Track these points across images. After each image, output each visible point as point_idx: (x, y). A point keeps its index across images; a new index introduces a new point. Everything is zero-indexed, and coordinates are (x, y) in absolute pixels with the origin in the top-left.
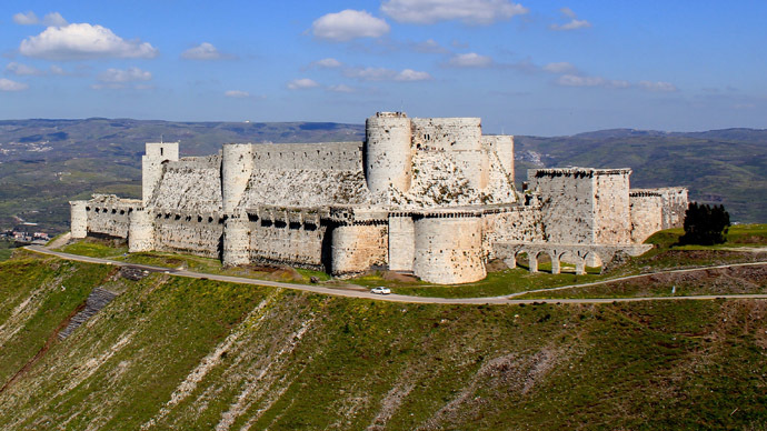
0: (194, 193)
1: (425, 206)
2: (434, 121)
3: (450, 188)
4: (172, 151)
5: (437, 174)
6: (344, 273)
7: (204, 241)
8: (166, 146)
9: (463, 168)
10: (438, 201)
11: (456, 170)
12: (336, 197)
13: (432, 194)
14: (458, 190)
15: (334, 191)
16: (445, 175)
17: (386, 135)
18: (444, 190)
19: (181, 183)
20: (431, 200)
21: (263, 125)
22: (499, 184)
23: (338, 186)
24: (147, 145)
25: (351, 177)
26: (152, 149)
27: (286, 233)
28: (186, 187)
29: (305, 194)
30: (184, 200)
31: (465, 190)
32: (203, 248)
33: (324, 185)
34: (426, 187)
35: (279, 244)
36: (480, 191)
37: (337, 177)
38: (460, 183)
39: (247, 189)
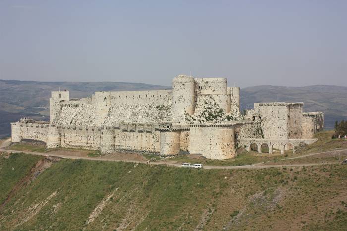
0: (79, 117)
1: (202, 122)
2: (204, 79)
3: (213, 113)
4: (66, 95)
5: (207, 106)
6: (168, 156)
7: (89, 142)
8: (63, 93)
9: (219, 103)
10: (208, 119)
11: (215, 104)
12: (156, 118)
13: (205, 116)
14: (217, 114)
15: (156, 115)
16: (210, 106)
17: (182, 87)
18: (210, 114)
19: (72, 112)
20: (204, 119)
21: (88, 83)
22: (235, 111)
23: (158, 112)
24: (52, 92)
25: (164, 108)
26: (55, 95)
27: (135, 136)
28: (75, 114)
29: (140, 117)
30: (74, 121)
31: (220, 114)
32: (89, 145)
33: (150, 112)
34: (202, 112)
35: (131, 142)
36: (227, 114)
37: (157, 107)
38: (218, 111)
39: (109, 114)
